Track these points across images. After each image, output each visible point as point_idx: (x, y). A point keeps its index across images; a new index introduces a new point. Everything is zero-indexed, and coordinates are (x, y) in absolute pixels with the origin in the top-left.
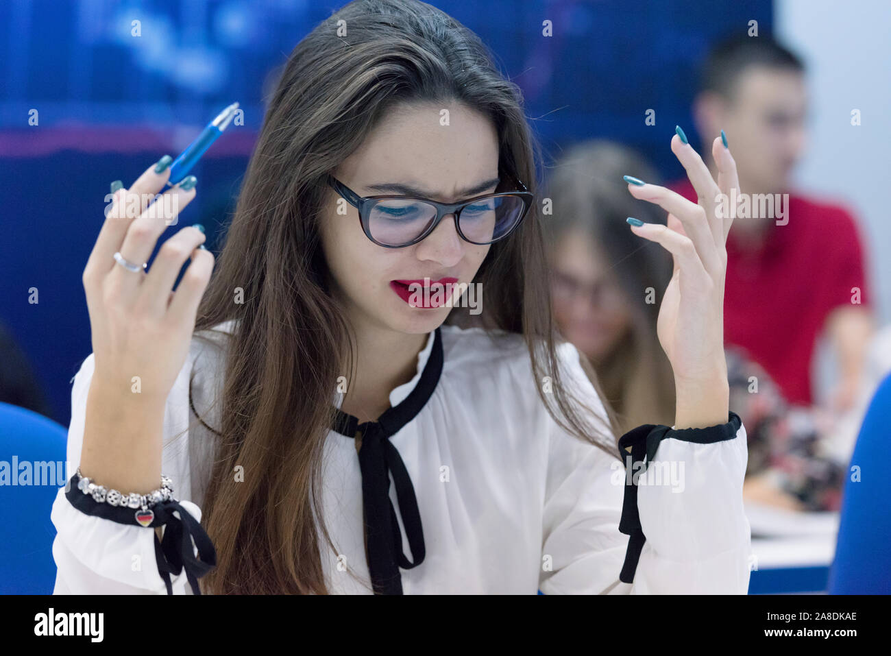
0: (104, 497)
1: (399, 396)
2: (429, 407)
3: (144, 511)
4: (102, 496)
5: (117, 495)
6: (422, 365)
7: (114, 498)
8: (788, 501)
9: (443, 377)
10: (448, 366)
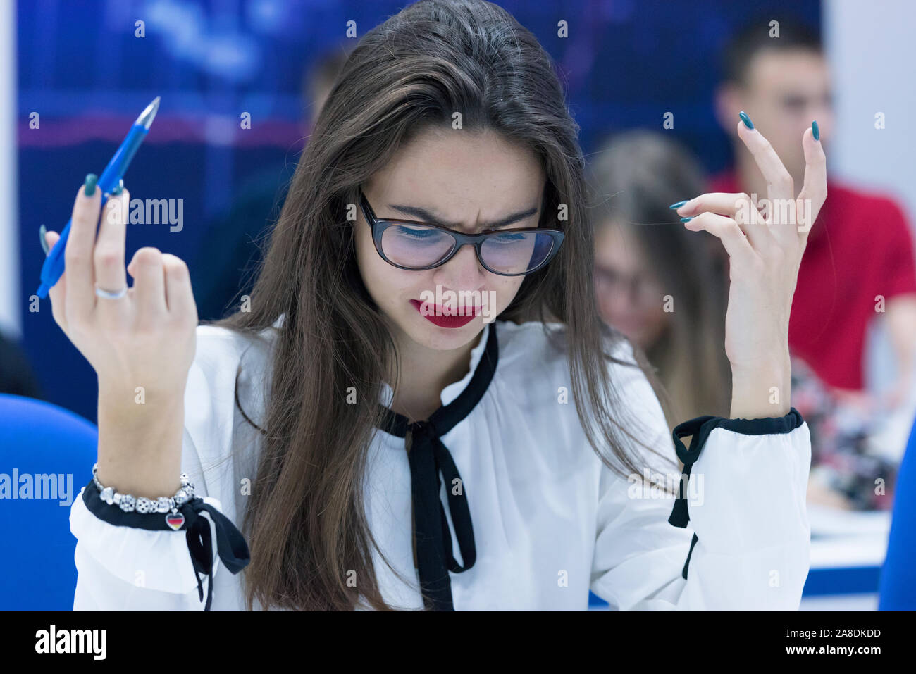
0: (133, 506)
1: (450, 394)
2: (481, 406)
3: (175, 514)
4: (131, 506)
5: (147, 503)
6: (474, 363)
7: (144, 506)
8: (837, 500)
9: (497, 375)
10: (502, 363)
